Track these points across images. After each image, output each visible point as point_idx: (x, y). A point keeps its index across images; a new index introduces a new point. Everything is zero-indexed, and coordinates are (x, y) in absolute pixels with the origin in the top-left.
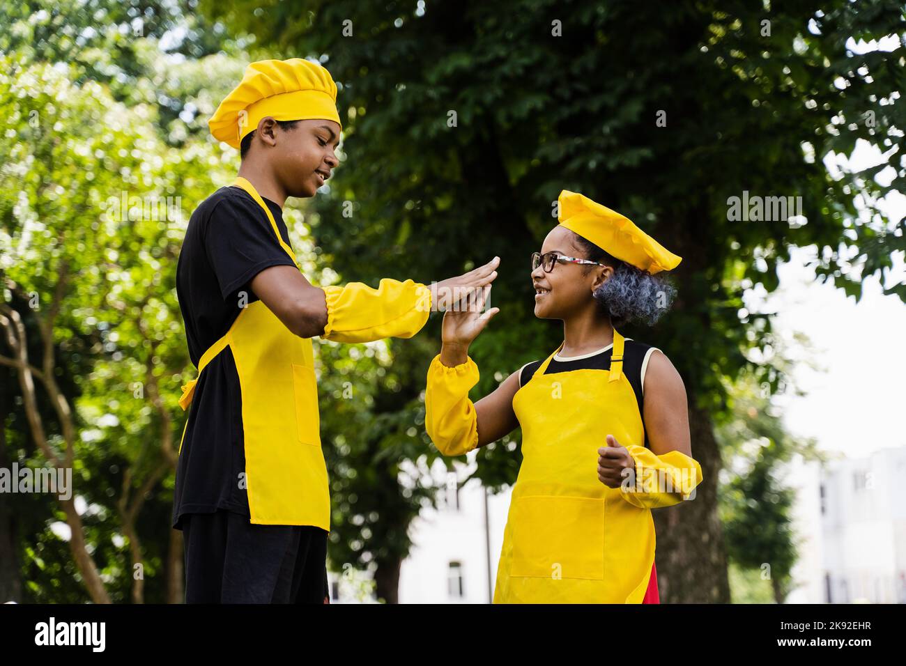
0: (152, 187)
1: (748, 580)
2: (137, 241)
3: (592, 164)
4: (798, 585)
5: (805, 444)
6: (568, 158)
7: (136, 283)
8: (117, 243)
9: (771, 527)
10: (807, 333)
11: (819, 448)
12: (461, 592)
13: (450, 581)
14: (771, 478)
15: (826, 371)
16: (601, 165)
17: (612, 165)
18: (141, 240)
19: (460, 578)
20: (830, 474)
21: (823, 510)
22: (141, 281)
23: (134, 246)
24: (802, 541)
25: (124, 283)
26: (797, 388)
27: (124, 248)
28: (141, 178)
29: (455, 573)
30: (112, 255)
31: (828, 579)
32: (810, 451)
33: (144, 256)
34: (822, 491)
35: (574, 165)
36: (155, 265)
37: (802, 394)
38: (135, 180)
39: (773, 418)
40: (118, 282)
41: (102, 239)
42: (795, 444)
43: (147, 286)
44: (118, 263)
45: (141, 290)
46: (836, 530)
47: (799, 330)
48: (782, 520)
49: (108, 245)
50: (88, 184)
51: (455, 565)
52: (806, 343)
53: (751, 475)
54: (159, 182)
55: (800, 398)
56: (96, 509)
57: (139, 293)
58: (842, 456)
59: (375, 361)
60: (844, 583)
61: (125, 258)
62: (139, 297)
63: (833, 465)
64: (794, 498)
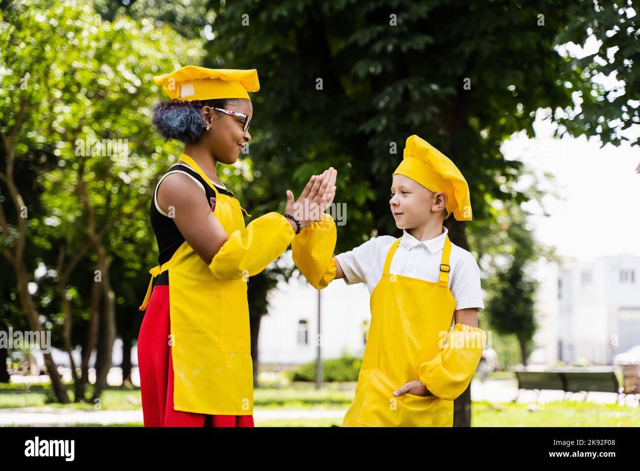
0: (89, 48)
1: (505, 343)
2: (76, 85)
3: (390, 48)
4: (539, 347)
5: (548, 250)
6: (373, 42)
7: (74, 115)
8: (62, 85)
9: (521, 306)
10: (554, 173)
11: (559, 253)
12: (306, 341)
13: (299, 333)
14: (522, 272)
15: (565, 200)
16: (397, 49)
17: (404, 48)
18: (79, 85)
19: (306, 332)
20: (565, 271)
21: (560, 296)
22: (77, 113)
23: (74, 89)
24: (544, 316)
25: (65, 114)
26: (544, 211)
27: (66, 90)
28: (81, 40)
29: (302, 328)
30: (58, 94)
31: (560, 345)
32: (552, 256)
33: (81, 96)
34: (560, 283)
35: (378, 47)
36: (88, 103)
37: (548, 215)
38: (76, 42)
39: (528, 232)
40: (62, 113)
41: (51, 82)
42: (541, 250)
43: (81, 117)
44: (61, 99)
45: (77, 120)
46: (567, 310)
47: (548, 170)
48: (529, 302)
49: (55, 86)
50: (43, 43)
51: (303, 322)
52: (553, 179)
53: (510, 270)
54: (94, 44)
55: (546, 218)
56: (53, 273)
57: (75, 122)
58: (574, 259)
59: (241, 177)
60: (571, 347)
61: (67, 96)
62: (75, 125)
63: (567, 265)
64: (538, 287)
